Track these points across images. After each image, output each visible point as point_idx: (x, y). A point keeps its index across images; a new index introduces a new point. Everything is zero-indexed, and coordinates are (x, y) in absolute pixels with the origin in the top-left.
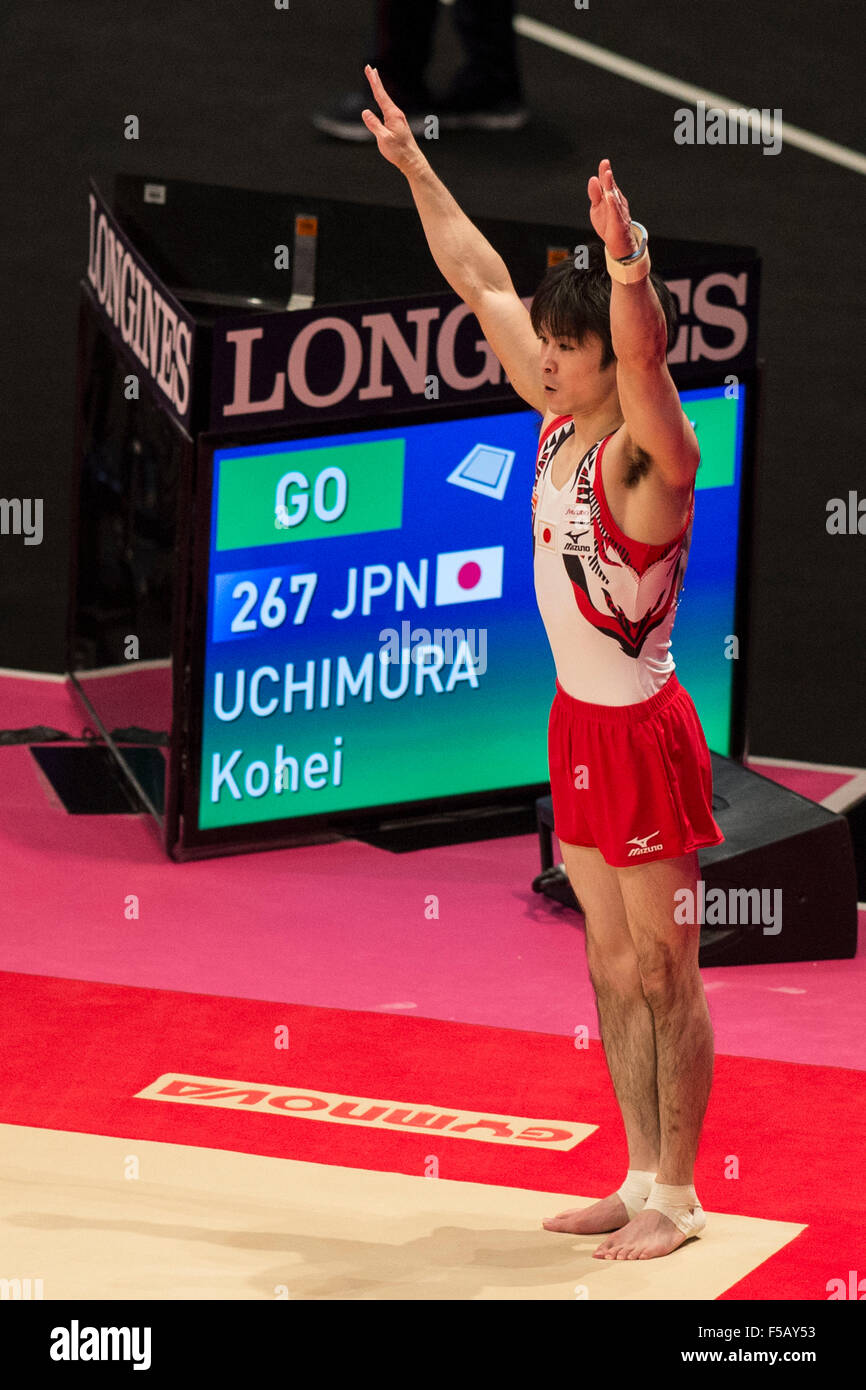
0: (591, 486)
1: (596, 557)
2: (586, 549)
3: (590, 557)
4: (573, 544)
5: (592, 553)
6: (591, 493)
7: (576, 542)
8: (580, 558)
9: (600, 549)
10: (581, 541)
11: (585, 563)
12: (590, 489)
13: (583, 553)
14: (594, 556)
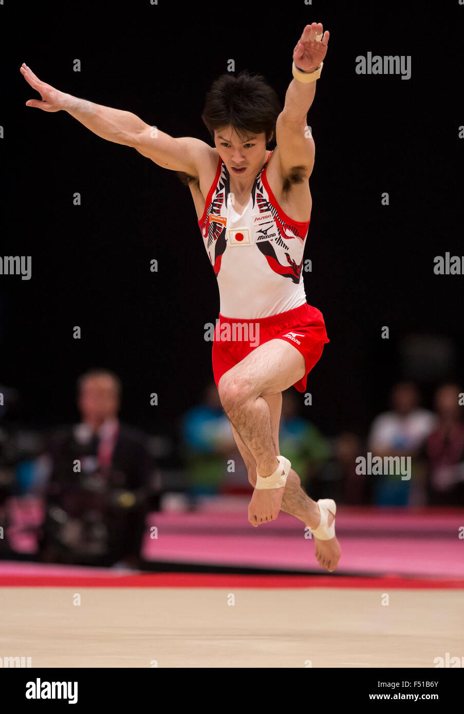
0: (268, 201)
1: (280, 237)
2: (273, 235)
3: (276, 239)
4: (264, 235)
5: (277, 236)
6: (269, 205)
7: (266, 234)
8: (270, 242)
9: (282, 232)
10: (269, 233)
11: (274, 244)
12: (268, 203)
13: (271, 238)
14: (279, 237)
